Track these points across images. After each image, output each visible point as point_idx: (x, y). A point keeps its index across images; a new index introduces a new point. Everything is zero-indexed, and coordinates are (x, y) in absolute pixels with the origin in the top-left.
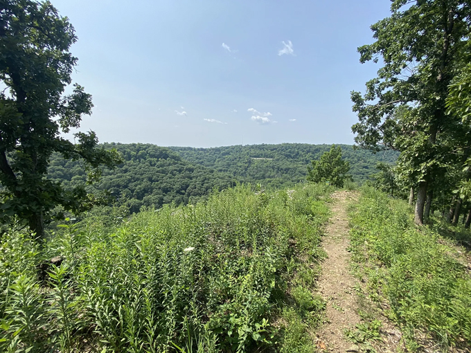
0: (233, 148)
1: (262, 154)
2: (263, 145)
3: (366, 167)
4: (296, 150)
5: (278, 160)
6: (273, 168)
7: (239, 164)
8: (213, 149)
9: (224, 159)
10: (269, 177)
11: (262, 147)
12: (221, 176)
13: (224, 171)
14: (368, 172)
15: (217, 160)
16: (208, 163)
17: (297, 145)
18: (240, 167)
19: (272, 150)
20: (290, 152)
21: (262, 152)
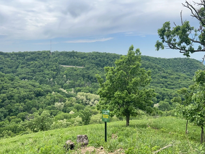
0: (40, 53)
1: (72, 62)
2: (73, 52)
3: (165, 77)
4: (106, 60)
5: (88, 68)
6: (83, 76)
7: (47, 72)
8: (16, 54)
9: (29, 65)
10: (79, 86)
11: (72, 55)
12: (23, 85)
13: (28, 79)
14: (166, 82)
15: (20, 66)
16: (9, 70)
17: (107, 54)
18: (48, 74)
19: (82, 58)
20: (100, 61)
21: (72, 59)
